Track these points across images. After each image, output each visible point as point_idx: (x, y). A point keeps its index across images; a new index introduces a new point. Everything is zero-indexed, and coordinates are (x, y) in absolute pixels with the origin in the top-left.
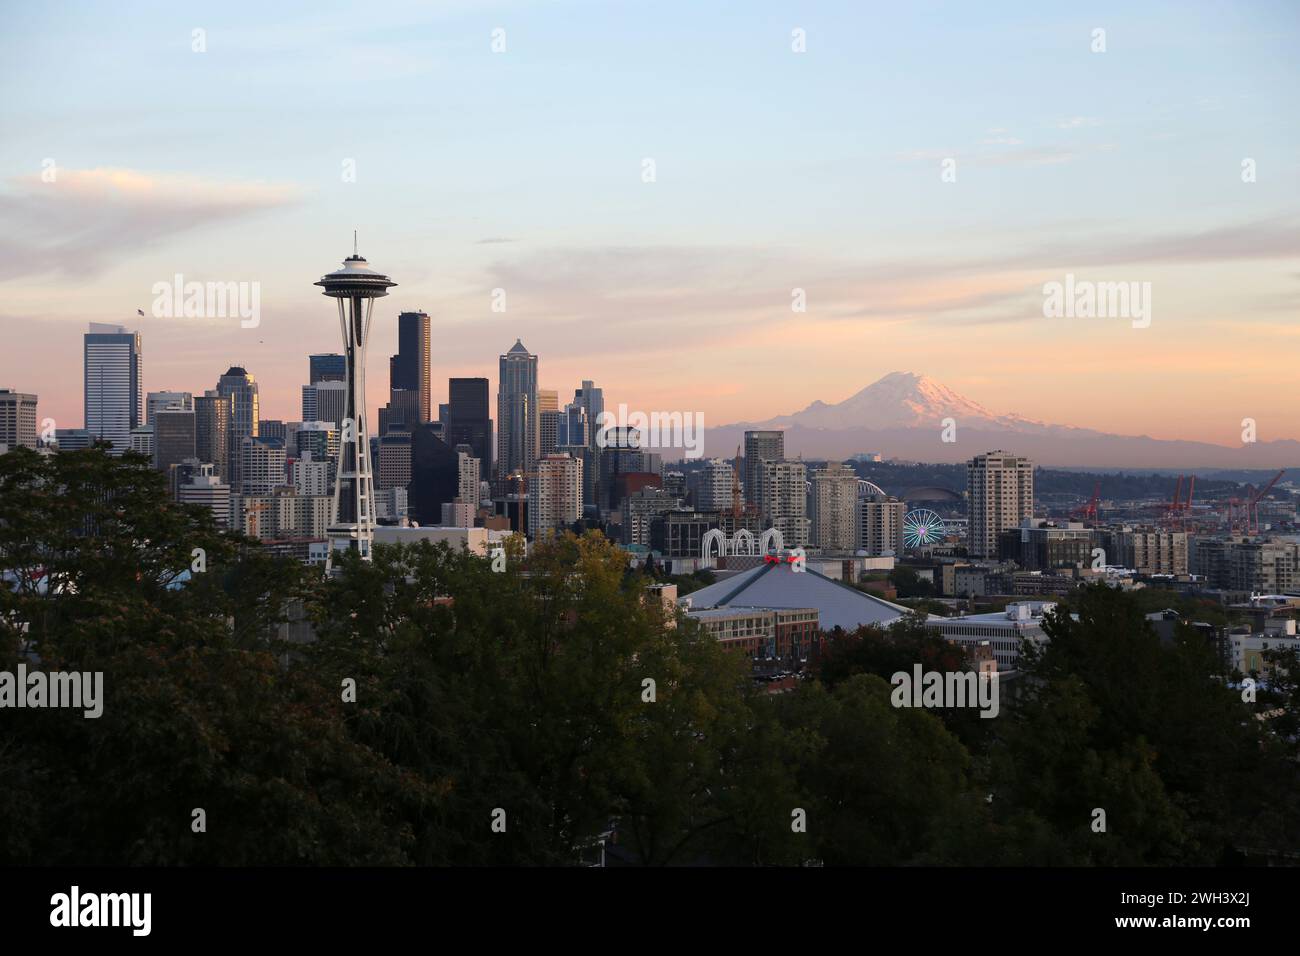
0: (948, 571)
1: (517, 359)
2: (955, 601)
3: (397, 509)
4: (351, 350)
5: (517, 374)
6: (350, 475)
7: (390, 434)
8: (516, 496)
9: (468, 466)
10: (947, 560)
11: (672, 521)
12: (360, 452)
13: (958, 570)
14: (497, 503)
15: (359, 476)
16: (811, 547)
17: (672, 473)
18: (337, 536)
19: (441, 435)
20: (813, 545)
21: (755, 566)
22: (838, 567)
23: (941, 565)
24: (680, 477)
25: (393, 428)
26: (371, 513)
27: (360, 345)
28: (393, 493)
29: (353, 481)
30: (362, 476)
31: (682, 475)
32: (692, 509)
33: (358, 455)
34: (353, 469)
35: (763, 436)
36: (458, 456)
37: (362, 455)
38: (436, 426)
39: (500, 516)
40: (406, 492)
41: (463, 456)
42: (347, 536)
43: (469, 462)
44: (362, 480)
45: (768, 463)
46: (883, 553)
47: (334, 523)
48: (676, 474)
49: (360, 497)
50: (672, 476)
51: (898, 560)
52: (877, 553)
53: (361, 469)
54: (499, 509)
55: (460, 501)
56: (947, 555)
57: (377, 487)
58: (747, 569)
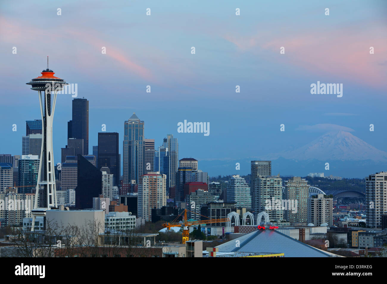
0: (354, 234)
1: (133, 123)
2: (358, 250)
3: (70, 201)
4: (45, 118)
5: (134, 130)
6: (44, 183)
7: (67, 161)
8: (131, 194)
9: (107, 177)
10: (355, 228)
11: (212, 207)
12: (49, 171)
13: (360, 234)
14: (121, 197)
15: (48, 183)
16: (285, 222)
17: (214, 182)
18: (37, 214)
19: (93, 162)
20: (286, 220)
21: (254, 231)
22: (297, 231)
23: (351, 231)
24: (218, 185)
25: (68, 158)
26: (55, 203)
27: (49, 115)
28: (68, 192)
29: (45, 186)
30: (50, 183)
31: (219, 183)
32: (222, 201)
33: (48, 172)
34: (45, 179)
35: (261, 163)
36: (101, 173)
37: (50, 172)
38: (92, 158)
39: (123, 204)
40: (75, 191)
41: (104, 173)
42: (42, 215)
43: (107, 176)
44: (50, 185)
45: (263, 177)
46: (322, 225)
47: (36, 208)
48: (216, 183)
49: (49, 194)
50: (214, 184)
51: (329, 228)
52: (318, 225)
53: (50, 180)
54: (123, 201)
55: (102, 197)
56: (355, 226)
57: (58, 189)
58: (250, 232)
